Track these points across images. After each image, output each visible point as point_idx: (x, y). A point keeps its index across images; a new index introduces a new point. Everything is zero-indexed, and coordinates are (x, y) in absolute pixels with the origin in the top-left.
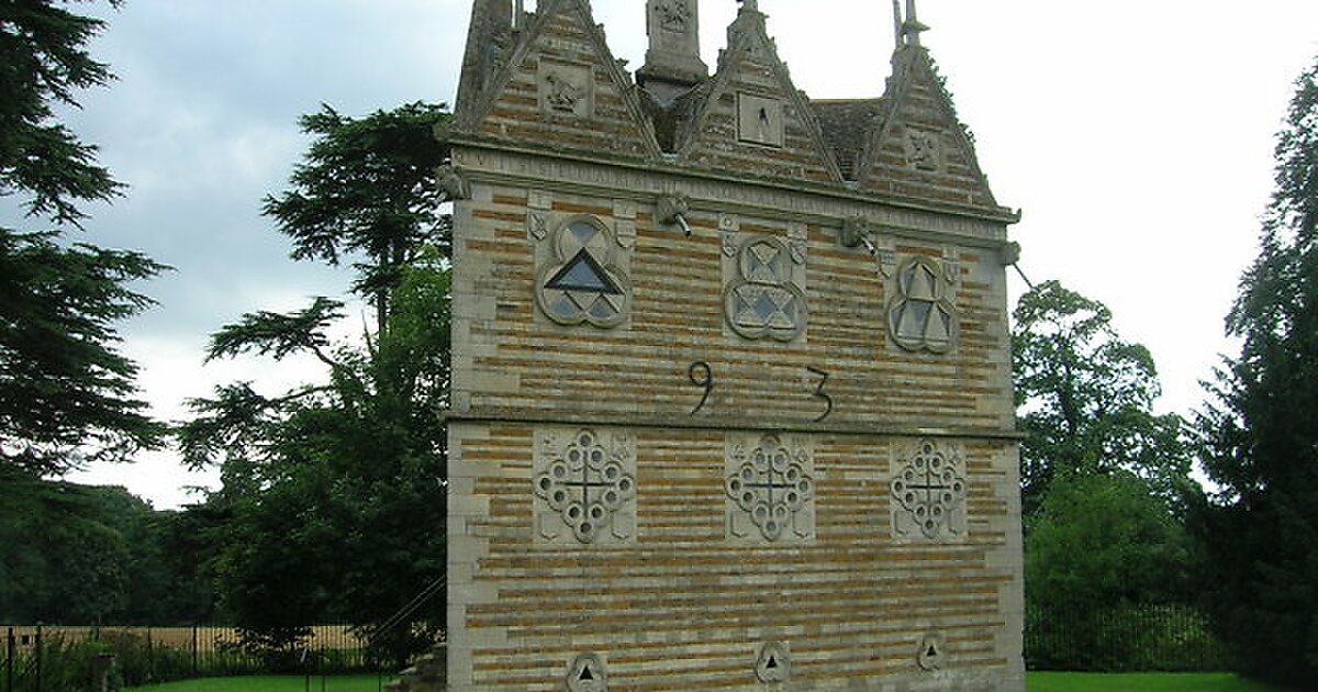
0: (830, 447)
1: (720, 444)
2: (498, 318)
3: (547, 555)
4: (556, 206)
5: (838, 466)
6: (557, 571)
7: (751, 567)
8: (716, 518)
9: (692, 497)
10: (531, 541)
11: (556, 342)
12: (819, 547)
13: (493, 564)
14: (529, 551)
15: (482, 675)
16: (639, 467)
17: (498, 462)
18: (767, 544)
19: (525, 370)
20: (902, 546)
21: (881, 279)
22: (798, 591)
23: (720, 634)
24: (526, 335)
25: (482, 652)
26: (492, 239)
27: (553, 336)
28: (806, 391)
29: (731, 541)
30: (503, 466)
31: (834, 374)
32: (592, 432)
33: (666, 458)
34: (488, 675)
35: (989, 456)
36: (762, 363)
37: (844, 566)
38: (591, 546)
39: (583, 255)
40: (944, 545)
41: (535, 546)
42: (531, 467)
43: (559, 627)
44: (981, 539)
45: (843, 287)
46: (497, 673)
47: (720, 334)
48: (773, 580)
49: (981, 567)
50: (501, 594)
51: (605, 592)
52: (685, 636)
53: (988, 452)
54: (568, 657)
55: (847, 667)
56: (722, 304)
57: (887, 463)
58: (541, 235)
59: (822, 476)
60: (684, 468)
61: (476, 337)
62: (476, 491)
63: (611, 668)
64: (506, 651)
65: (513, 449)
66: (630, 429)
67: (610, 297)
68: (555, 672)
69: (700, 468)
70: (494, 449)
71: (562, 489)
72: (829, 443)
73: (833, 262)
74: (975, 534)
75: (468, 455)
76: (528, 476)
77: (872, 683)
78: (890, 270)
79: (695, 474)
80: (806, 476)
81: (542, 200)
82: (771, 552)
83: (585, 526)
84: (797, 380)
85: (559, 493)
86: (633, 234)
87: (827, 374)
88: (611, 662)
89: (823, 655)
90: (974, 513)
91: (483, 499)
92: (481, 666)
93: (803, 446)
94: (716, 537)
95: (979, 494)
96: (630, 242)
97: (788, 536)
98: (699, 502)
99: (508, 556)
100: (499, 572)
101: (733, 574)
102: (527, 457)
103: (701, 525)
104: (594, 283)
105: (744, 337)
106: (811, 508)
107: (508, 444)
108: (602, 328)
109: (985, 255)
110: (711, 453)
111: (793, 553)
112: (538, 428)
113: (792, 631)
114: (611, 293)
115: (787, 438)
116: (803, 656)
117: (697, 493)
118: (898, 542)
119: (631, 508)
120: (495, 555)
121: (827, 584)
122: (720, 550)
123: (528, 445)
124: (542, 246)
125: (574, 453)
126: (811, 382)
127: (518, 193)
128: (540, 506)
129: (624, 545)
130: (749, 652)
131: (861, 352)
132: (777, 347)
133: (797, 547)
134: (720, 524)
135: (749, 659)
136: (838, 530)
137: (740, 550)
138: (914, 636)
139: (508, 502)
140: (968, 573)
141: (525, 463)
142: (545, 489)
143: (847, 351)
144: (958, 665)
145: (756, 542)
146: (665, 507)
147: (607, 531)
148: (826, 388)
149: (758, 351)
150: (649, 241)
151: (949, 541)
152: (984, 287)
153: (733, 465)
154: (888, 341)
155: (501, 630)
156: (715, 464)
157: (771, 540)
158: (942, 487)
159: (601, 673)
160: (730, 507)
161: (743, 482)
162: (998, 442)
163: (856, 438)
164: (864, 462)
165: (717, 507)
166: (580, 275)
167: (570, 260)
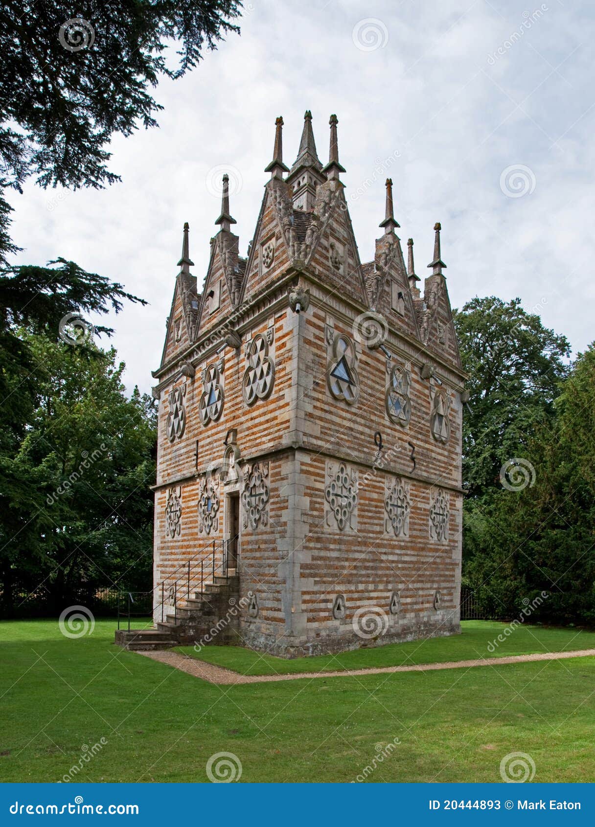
0: (414, 488)
1: (383, 480)
2: (314, 390)
3: (328, 536)
4: (337, 327)
6: (332, 546)
7: (390, 551)
8: (382, 522)
9: (374, 509)
10: (323, 527)
11: (333, 409)
12: (409, 542)
13: (310, 540)
14: (323, 533)
15: (304, 607)
17: (313, 478)
18: (395, 538)
19: (322, 424)
20: (432, 544)
21: (429, 400)
22: (406, 565)
23: (381, 587)
24: (323, 402)
25: (304, 593)
26: (312, 339)
27: (332, 405)
28: (407, 456)
29: (385, 536)
30: (315, 480)
31: (416, 449)
32: (345, 466)
33: (368, 485)
34: (307, 606)
35: (455, 501)
36: (395, 437)
37: (416, 553)
38: (342, 532)
39: (344, 359)
40: (443, 545)
41: (325, 531)
42: (324, 482)
43: (330, 579)
44: (452, 544)
45: (420, 401)
46: (310, 606)
47: (383, 418)
48: (395, 558)
49: (450, 558)
50: (314, 558)
51: (347, 560)
52: (371, 587)
53: (455, 498)
54: (333, 597)
55: (415, 607)
56: (386, 401)
57: (428, 499)
58: (331, 342)
59: (411, 503)
60: (374, 492)
61: (306, 399)
62: (306, 494)
63: (348, 604)
64: (314, 593)
65: (318, 471)
66: (355, 467)
67: (352, 387)
68: (330, 606)
69: (377, 493)
70: (312, 469)
71: (334, 497)
72: (414, 485)
73: (417, 386)
74: (450, 541)
75: (302, 471)
76: (323, 488)
77: (421, 615)
78: (433, 395)
79: (375, 496)
80: (408, 503)
81: (331, 321)
82: (396, 543)
83: (341, 520)
84: (405, 449)
85: (333, 500)
86: (361, 352)
87: (414, 448)
88: (347, 600)
89: (409, 600)
90: (450, 529)
91: (307, 500)
92: (304, 602)
93: (408, 487)
94: (381, 532)
95: (452, 520)
96: (359, 356)
97: (402, 535)
98: (376, 512)
99: (315, 535)
100: (312, 545)
101: (385, 553)
102: (323, 476)
103: (377, 525)
104: (346, 377)
105: (392, 422)
106: (408, 520)
107: (316, 467)
108: (349, 404)
109: (458, 395)
110: (381, 484)
111: (403, 544)
112: (327, 460)
113: (401, 586)
114: (352, 384)
115: (403, 480)
116: (403, 600)
117: (376, 507)
118: (431, 542)
119: (356, 512)
120: (311, 534)
121: (411, 562)
122: (382, 539)
123: (323, 469)
124: (330, 350)
125: (338, 476)
126: (410, 451)
127: (322, 314)
128: (326, 507)
129: (353, 534)
130: (388, 597)
131: (424, 438)
132: (401, 429)
133: (403, 541)
134: (382, 525)
135: (389, 601)
136: (415, 533)
137: (387, 540)
138: (433, 592)
139: (316, 503)
140: (448, 561)
141: (323, 480)
142: (329, 496)
143: (420, 436)
144: (444, 608)
145: (392, 536)
146: (366, 513)
147: (348, 524)
148: (414, 455)
149: (395, 430)
150: (364, 358)
151: (444, 543)
152: (456, 412)
153: (387, 493)
154: (430, 434)
155: (312, 580)
156: (382, 491)
157: (396, 536)
158: (443, 515)
159: (344, 606)
160: (386, 516)
161: (390, 502)
162: (458, 494)
163: (421, 484)
164: (424, 498)
165: (382, 516)
166: (341, 372)
167: (339, 360)
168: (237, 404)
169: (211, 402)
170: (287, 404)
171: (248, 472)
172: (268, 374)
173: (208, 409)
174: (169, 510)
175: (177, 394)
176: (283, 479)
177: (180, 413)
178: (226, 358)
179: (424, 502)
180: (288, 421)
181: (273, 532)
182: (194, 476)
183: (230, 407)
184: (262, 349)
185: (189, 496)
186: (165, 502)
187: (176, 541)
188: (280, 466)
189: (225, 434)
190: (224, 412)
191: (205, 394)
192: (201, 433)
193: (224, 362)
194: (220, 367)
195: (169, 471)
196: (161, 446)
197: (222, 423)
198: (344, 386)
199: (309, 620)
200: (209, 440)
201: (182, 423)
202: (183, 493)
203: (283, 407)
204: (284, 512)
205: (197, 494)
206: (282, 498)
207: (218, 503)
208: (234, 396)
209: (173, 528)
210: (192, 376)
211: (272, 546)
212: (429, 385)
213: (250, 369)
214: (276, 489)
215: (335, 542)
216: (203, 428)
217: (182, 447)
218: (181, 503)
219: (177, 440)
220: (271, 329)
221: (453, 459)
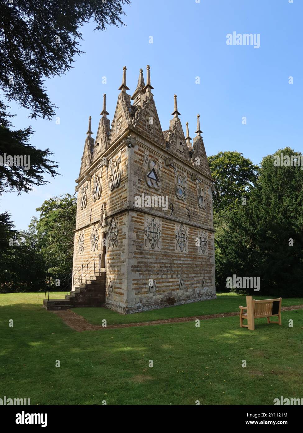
0: (190, 229)
1: (174, 225)
2: (139, 183)
3: (146, 252)
4: (150, 156)
5: (191, 234)
6: (148, 257)
7: (179, 258)
8: (174, 245)
10: (143, 247)
12: (188, 254)
13: (136, 253)
15: (134, 287)
16: (162, 229)
18: (181, 252)
20: (200, 255)
21: (196, 190)
22: (187, 266)
23: (174, 276)
24: (143, 189)
25: (134, 280)
26: (138, 160)
27: (148, 190)
28: (186, 214)
29: (176, 251)
30: (139, 225)
31: (190, 211)
32: (155, 218)
33: (166, 228)
34: (135, 286)
36: (180, 206)
37: (192, 260)
38: (154, 250)
39: (153, 170)
40: (205, 256)
41: (144, 249)
42: (144, 226)
44: (210, 255)
45: (191, 190)
46: (137, 286)
47: (174, 197)
48: (181, 262)
49: (210, 262)
50: (138, 262)
51: (156, 263)
52: (169, 276)
53: (211, 234)
55: (192, 286)
56: (175, 189)
57: (197, 234)
58: (147, 162)
59: (189, 236)
60: (169, 231)
61: (135, 187)
62: (134, 231)
64: (139, 280)
65: (141, 220)
66: (160, 219)
67: (158, 182)
69: (172, 231)
70: (138, 220)
71: (149, 233)
72: (190, 228)
73: (190, 184)
74: (209, 254)
75: (132, 221)
76: (144, 229)
77: (196, 290)
78: (198, 188)
79: (171, 233)
80: (187, 236)
81: (147, 153)
82: (182, 255)
83: (153, 244)
84: (185, 211)
85: (149, 234)
86: (162, 167)
87: (189, 211)
88: (157, 283)
89: (189, 283)
90: (209, 249)
91: (135, 234)
92: (134, 284)
93: (186, 228)
94: (174, 250)
95: (209, 244)
96: (161, 169)
97: (184, 251)
98: (171, 240)
99: (139, 251)
100: (138, 256)
101: (176, 260)
102: (143, 223)
103: (171, 246)
104: (155, 178)
105: (178, 199)
106: (187, 244)
107: (140, 219)
108: (156, 190)
109: (210, 188)
110: (173, 227)
111: (185, 255)
112: (145, 215)
113: (185, 276)
114: (158, 181)
115: (184, 225)
116: (186, 283)
117: (171, 238)
118: (199, 254)
119: (161, 240)
120: (137, 251)
121: (189, 264)
122: (174, 253)
123: (144, 220)
124: (147, 165)
125: (151, 223)
126: (187, 212)
127: (143, 149)
128: (145, 237)
129: (159, 250)
130: (178, 281)
131: (194, 206)
132: (183, 202)
133: (185, 254)
134: (174, 246)
135: (179, 283)
136: (191, 250)
137: (177, 253)
138: (201, 278)
139: (140, 235)
140: (208, 263)
141: (143, 225)
142: (146, 233)
143: (192, 206)
144: (207, 286)
145: (180, 252)
146: (166, 241)
147: (156, 246)
148: (189, 214)
149: (180, 203)
150: (164, 170)
151: (206, 255)
152: (210, 195)
153: (176, 231)
154: (197, 205)
155: (138, 273)
156: (174, 230)
157: (182, 251)
158: (205, 242)
159: (155, 286)
160: (176, 242)
161: (178, 236)
162: (212, 232)
163: (193, 227)
164: (195, 234)
165: (174, 242)
166: (152, 175)
167: (151, 170)
168: (107, 191)
169: (97, 192)
170: (126, 190)
171: (110, 222)
172: (118, 177)
173: (96, 194)
174: (79, 241)
175: (84, 189)
176: (124, 224)
177: (85, 197)
178: (103, 171)
179: (195, 236)
180: (126, 197)
181: (119, 250)
182: (89, 225)
183: (104, 193)
184: (116, 166)
185: (87, 234)
186: (78, 238)
187: (81, 255)
188: (122, 219)
189: (101, 205)
190: (102, 196)
191: (94, 188)
192: (93, 205)
193: (102, 173)
194: (100, 175)
195: (80, 223)
196: (78, 212)
197: (101, 201)
198: (154, 182)
199: (136, 294)
200: (96, 208)
201: (86, 201)
202: (86, 233)
203: (124, 191)
204: (124, 240)
205: (90, 233)
206: (123, 234)
207: (98, 236)
208: (105, 188)
209: (81, 249)
210: (90, 181)
211: (119, 257)
212: (196, 183)
213: (112, 175)
214: (121, 229)
215: (150, 254)
216: (94, 203)
217: (86, 212)
218: (84, 238)
219: (84, 209)
220: (120, 157)
221: (209, 216)
